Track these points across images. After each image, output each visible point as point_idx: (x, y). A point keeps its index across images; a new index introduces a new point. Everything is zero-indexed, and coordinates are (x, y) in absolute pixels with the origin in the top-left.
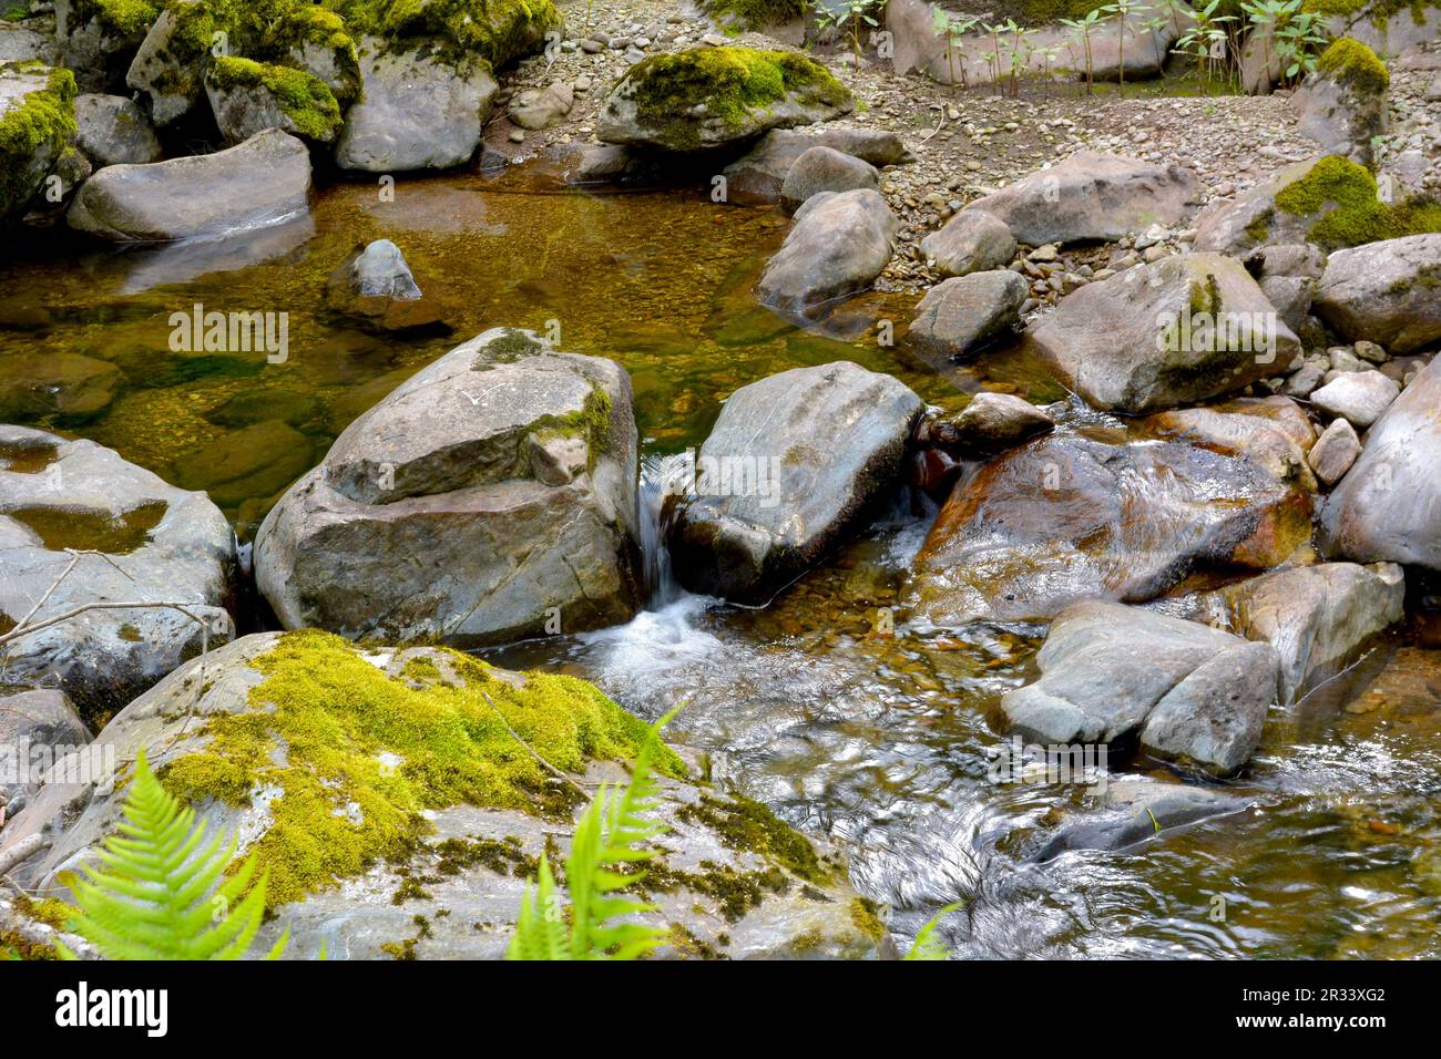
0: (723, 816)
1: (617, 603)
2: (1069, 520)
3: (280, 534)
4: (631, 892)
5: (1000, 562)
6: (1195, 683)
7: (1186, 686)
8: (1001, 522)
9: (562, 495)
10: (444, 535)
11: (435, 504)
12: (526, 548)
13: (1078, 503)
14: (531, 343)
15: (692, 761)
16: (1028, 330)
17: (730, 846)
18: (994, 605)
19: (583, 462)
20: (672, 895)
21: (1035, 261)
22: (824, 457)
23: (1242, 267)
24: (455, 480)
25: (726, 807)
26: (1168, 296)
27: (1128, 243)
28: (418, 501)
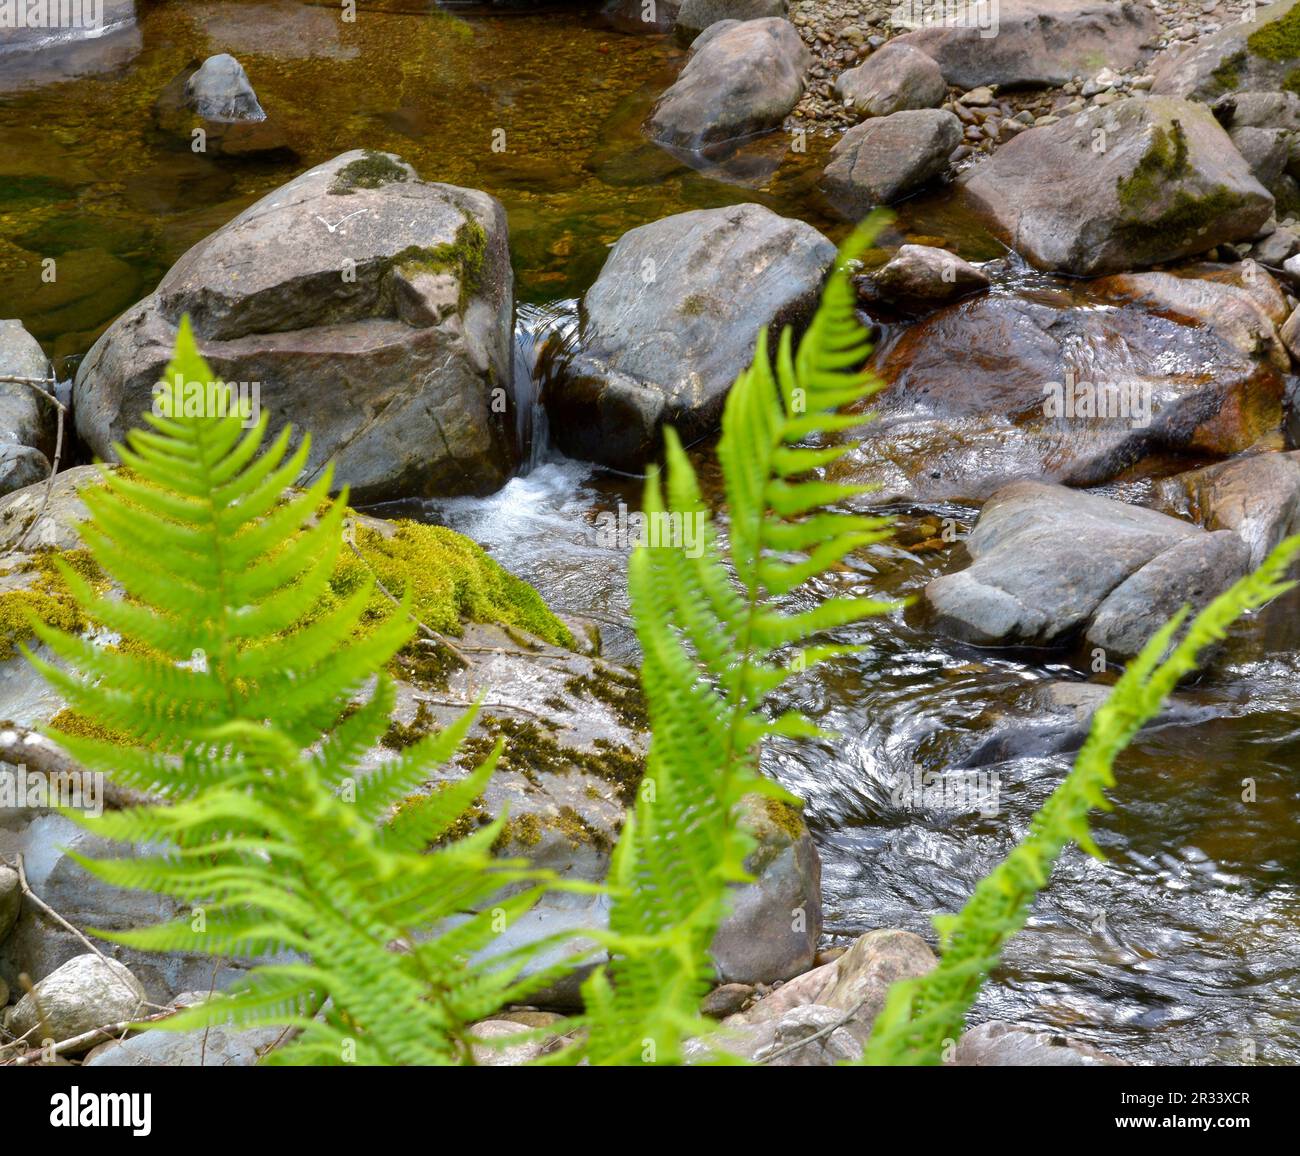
0: (621, 691)
1: (486, 465)
2: (1005, 392)
3: (105, 369)
4: (515, 770)
5: (924, 436)
6: (1152, 574)
7: (1142, 576)
8: (926, 391)
9: (428, 338)
10: (292, 379)
11: (283, 343)
12: (385, 396)
13: (1016, 372)
14: (396, 168)
15: (580, 633)
16: (961, 179)
17: (627, 725)
18: (918, 483)
19: (454, 301)
20: (561, 776)
21: (967, 105)
22: (727, 309)
23: (1209, 115)
24: (307, 316)
25: (623, 682)
26: (1126, 142)
27: (1073, 89)
28: (264, 339)
